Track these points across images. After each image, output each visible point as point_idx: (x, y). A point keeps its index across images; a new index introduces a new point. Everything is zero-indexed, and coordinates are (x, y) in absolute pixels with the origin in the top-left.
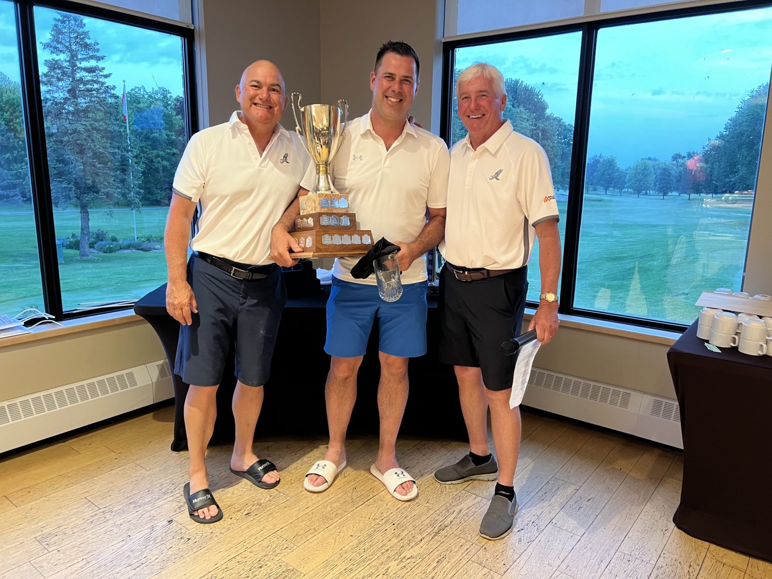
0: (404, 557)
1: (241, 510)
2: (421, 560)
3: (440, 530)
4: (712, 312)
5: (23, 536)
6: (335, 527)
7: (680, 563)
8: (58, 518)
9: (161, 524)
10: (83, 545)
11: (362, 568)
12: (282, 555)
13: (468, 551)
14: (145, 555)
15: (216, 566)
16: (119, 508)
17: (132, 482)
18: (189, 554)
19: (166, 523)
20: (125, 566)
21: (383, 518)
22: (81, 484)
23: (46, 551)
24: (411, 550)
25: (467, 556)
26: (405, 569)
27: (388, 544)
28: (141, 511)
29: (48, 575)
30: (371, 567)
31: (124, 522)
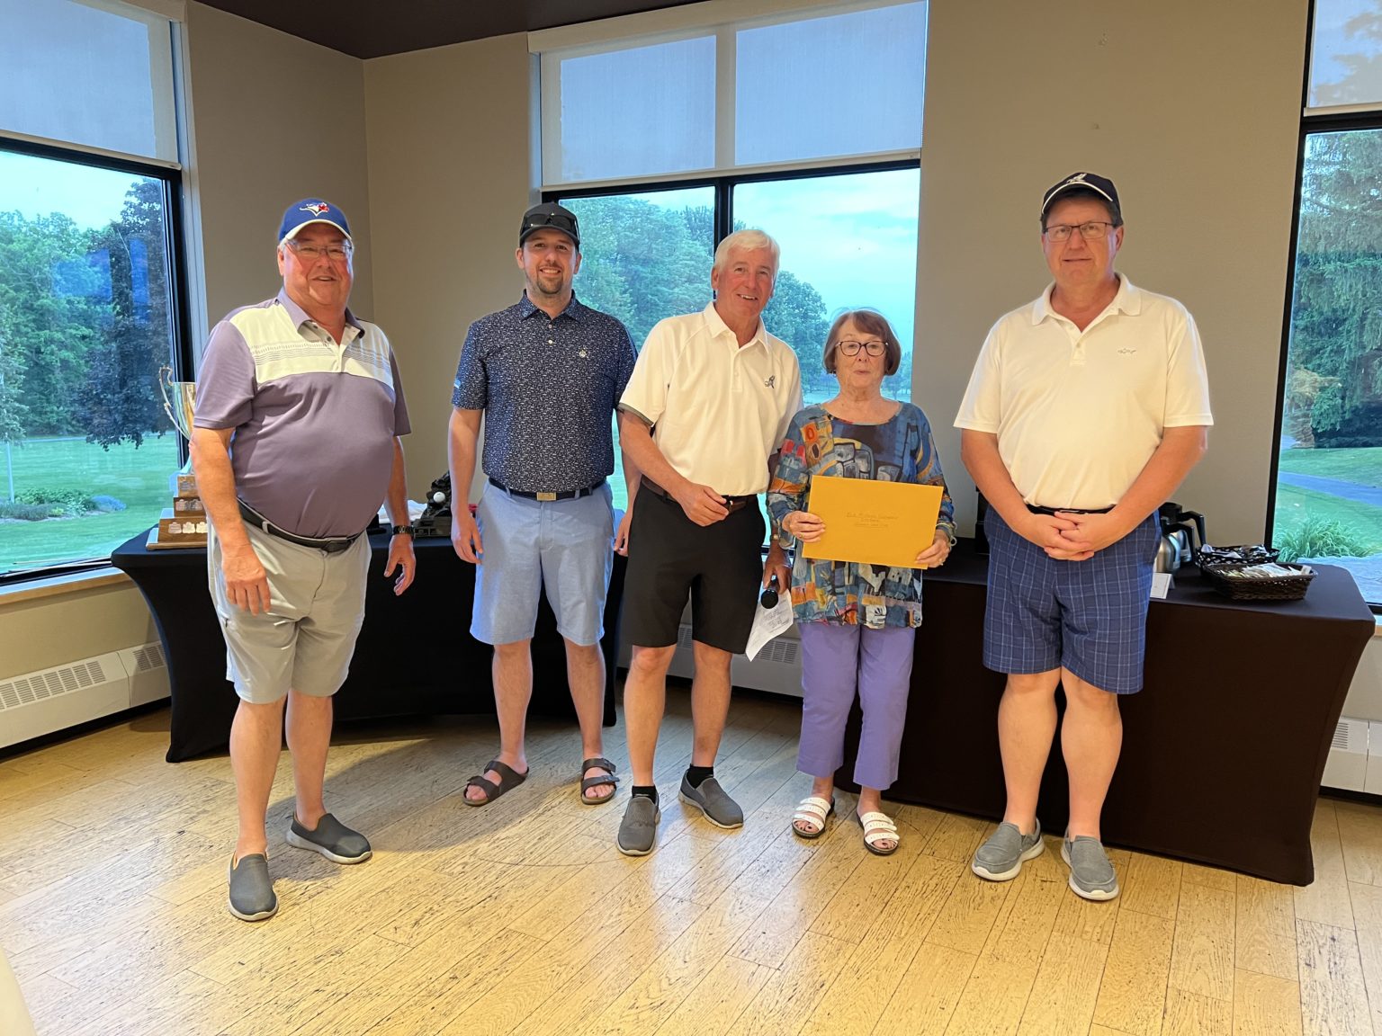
2: (519, 839)
6: (409, 819)
8: (17, 841)
9: (168, 836)
10: (63, 863)
14: (153, 865)
16: (103, 826)
17: (116, 798)
18: (214, 860)
19: (175, 834)
22: (40, 806)
23: (11, 873)
25: (576, 831)
28: (137, 825)
31: (115, 838)
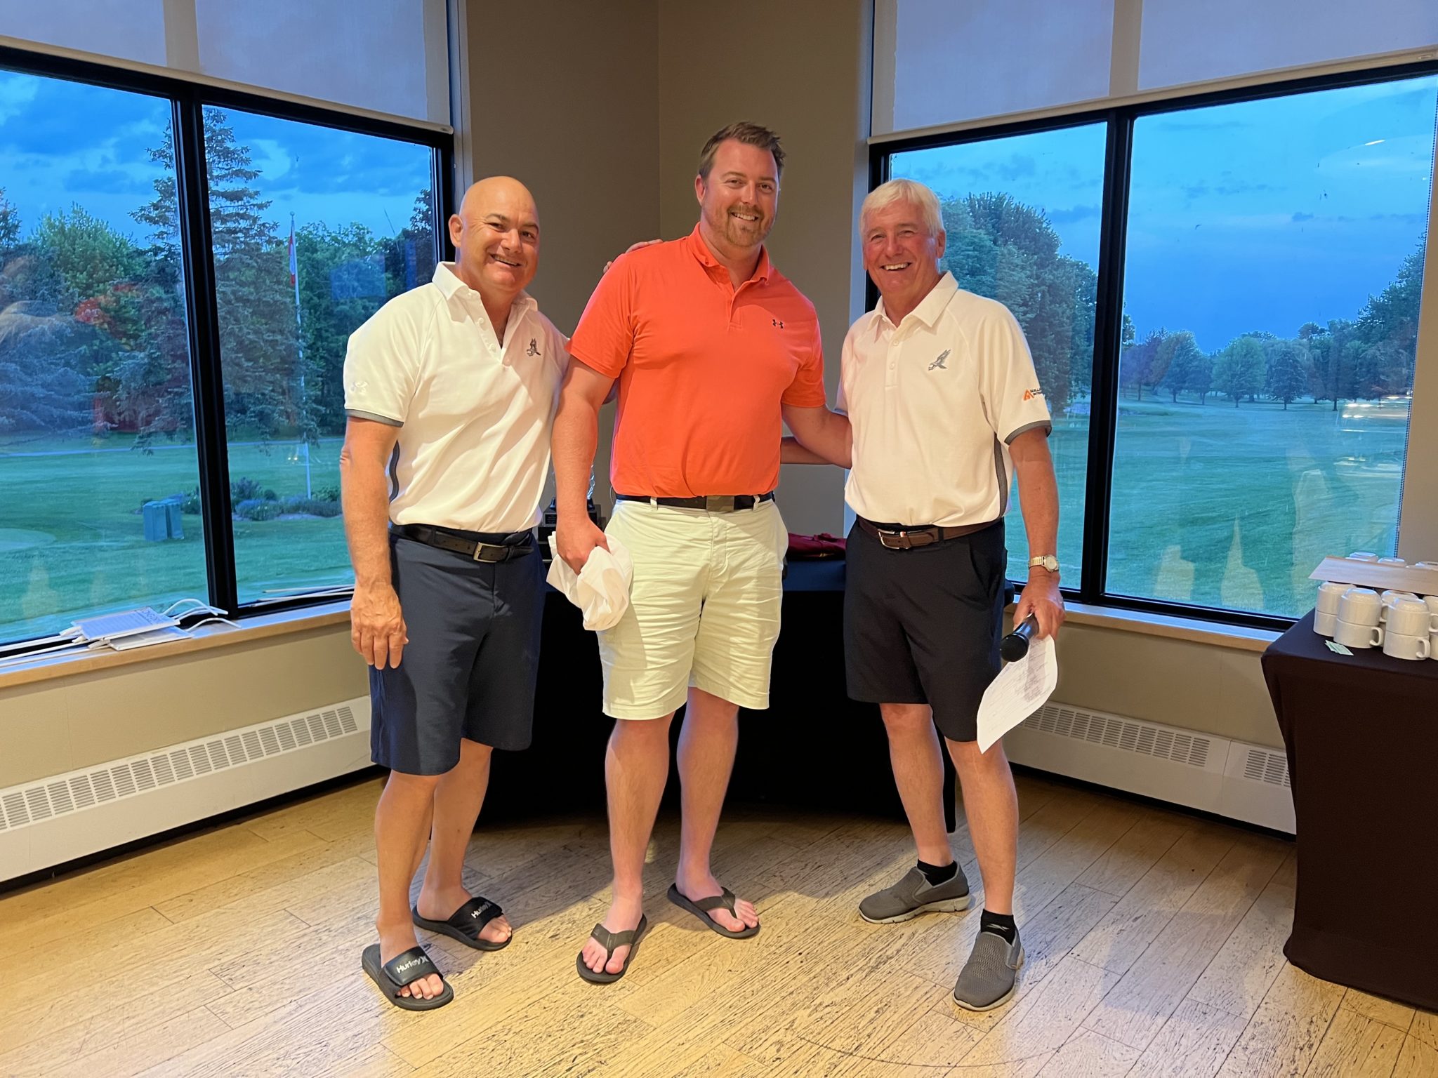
0: (821, 1004)
1: (541, 930)
2: (848, 1008)
3: (880, 963)
4: (1336, 589)
5: (189, 967)
6: (701, 957)
7: (1294, 1017)
8: (243, 939)
10: (288, 981)
11: (750, 1019)
12: (616, 999)
13: (928, 996)
15: (509, 1014)
16: (340, 926)
17: (358, 886)
18: (463, 996)
20: (361, 1012)
21: (781, 943)
22: (274, 888)
23: (229, 990)
24: (831, 993)
25: (926, 1004)
26: (822, 1022)
27: (792, 983)
29: (237, 1025)
30: (765, 1018)
31: (352, 946)
